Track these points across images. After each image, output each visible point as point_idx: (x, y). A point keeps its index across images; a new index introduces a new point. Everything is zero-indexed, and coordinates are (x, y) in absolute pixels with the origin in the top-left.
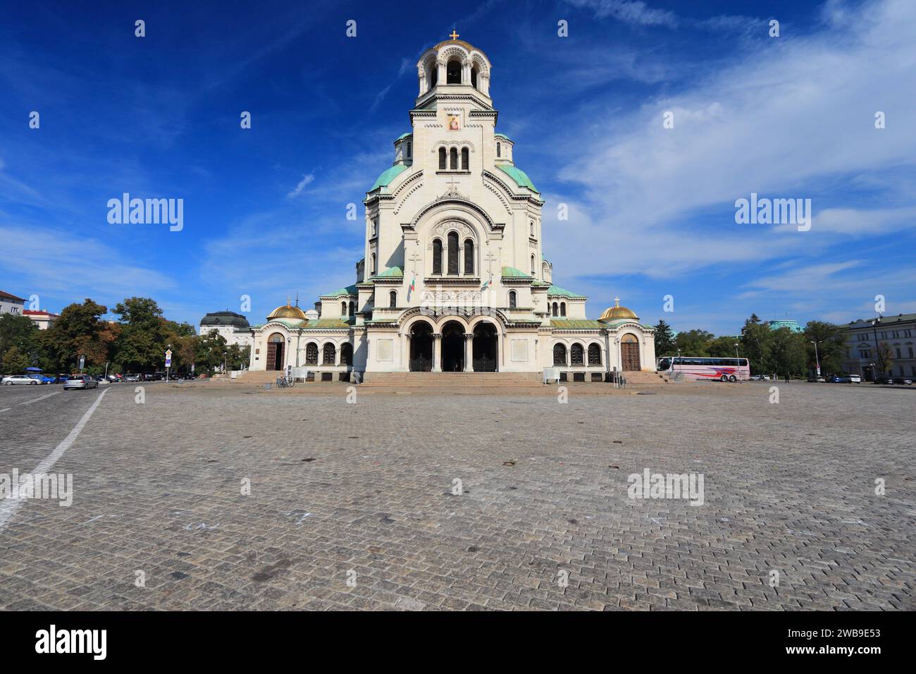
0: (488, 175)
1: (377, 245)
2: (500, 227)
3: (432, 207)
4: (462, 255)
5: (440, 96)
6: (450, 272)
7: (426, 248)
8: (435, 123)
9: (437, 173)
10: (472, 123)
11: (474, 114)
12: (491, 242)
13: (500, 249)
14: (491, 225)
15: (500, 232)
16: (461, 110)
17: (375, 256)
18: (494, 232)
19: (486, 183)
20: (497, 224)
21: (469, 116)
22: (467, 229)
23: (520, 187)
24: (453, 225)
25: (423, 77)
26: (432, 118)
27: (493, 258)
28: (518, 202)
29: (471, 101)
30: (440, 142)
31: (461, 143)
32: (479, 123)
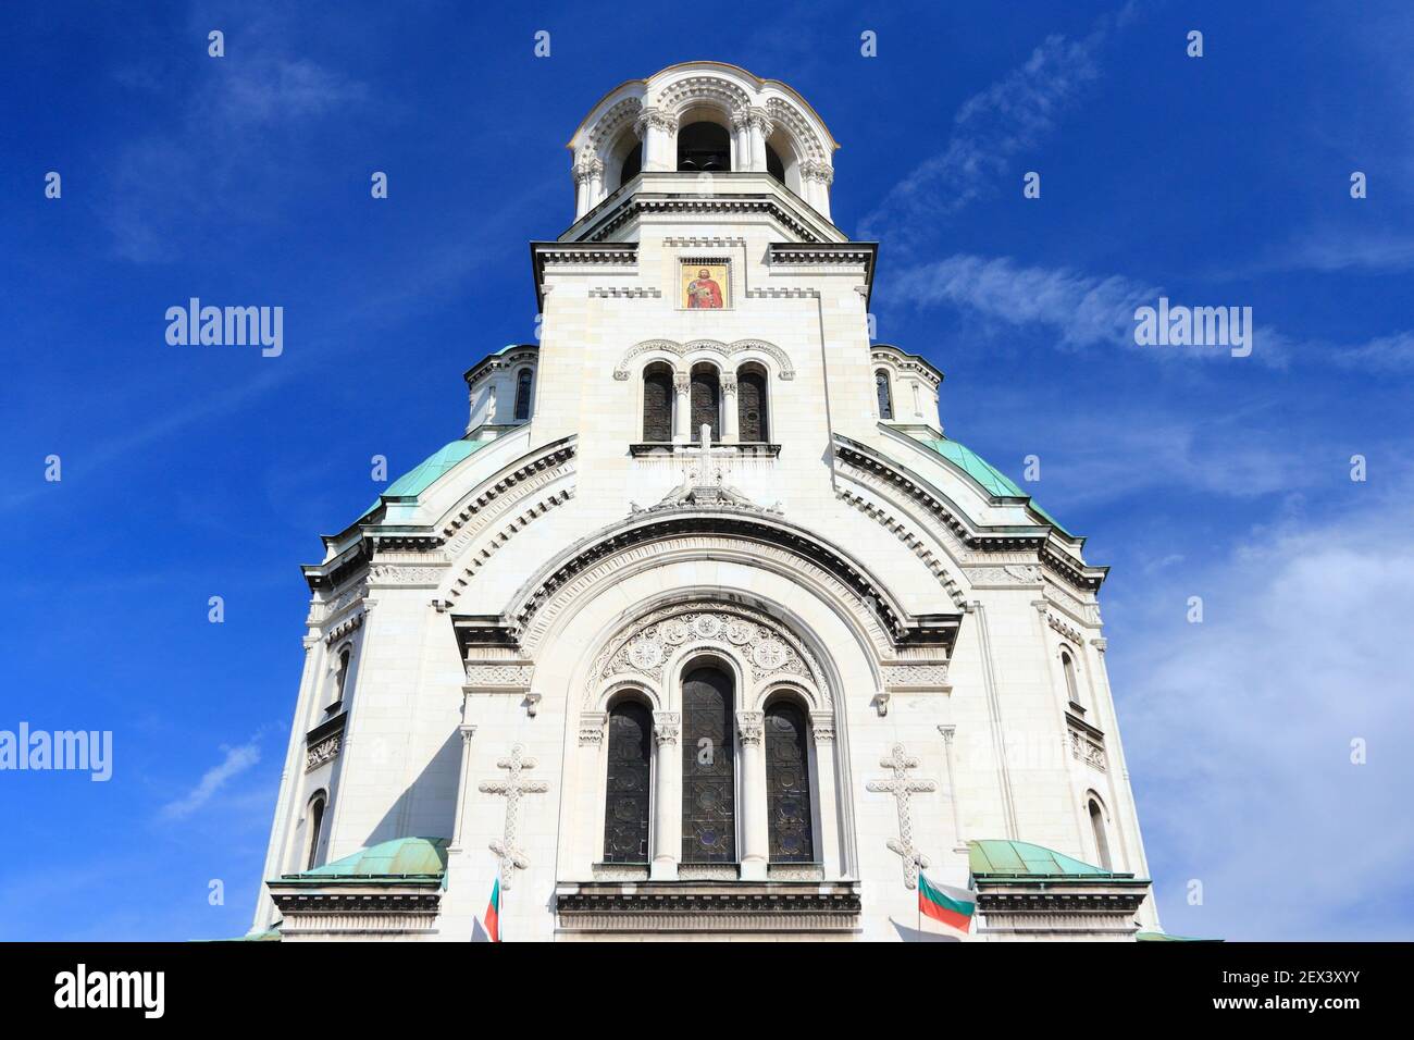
0: (853, 456)
1: (338, 754)
2: (936, 634)
3: (605, 549)
4: (753, 767)
5: (653, 201)
6: (693, 854)
7: (574, 733)
8: (631, 283)
9: (635, 451)
10: (779, 284)
11: (779, 253)
12: (897, 703)
13: (948, 732)
14: (890, 621)
15: (941, 654)
16: (733, 244)
17: (321, 805)
18: (909, 656)
19: (845, 485)
20: (921, 618)
21: (766, 261)
22: (774, 645)
23: (997, 500)
24: (706, 627)
25: (593, 171)
26: (619, 268)
27: (914, 776)
28: (996, 558)
29: (767, 217)
30: (647, 346)
31: (734, 347)
32: (804, 284)
